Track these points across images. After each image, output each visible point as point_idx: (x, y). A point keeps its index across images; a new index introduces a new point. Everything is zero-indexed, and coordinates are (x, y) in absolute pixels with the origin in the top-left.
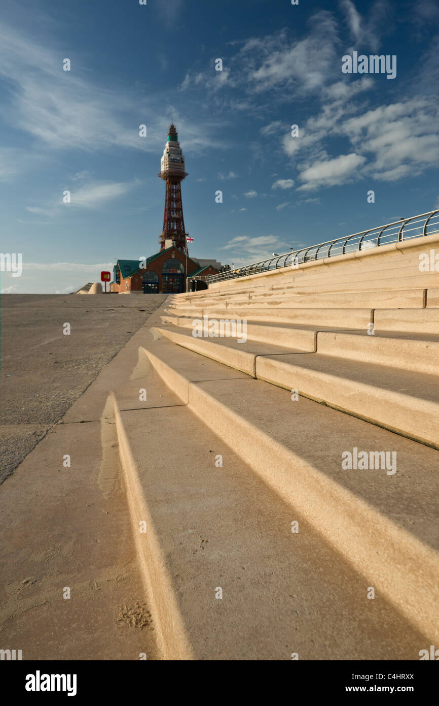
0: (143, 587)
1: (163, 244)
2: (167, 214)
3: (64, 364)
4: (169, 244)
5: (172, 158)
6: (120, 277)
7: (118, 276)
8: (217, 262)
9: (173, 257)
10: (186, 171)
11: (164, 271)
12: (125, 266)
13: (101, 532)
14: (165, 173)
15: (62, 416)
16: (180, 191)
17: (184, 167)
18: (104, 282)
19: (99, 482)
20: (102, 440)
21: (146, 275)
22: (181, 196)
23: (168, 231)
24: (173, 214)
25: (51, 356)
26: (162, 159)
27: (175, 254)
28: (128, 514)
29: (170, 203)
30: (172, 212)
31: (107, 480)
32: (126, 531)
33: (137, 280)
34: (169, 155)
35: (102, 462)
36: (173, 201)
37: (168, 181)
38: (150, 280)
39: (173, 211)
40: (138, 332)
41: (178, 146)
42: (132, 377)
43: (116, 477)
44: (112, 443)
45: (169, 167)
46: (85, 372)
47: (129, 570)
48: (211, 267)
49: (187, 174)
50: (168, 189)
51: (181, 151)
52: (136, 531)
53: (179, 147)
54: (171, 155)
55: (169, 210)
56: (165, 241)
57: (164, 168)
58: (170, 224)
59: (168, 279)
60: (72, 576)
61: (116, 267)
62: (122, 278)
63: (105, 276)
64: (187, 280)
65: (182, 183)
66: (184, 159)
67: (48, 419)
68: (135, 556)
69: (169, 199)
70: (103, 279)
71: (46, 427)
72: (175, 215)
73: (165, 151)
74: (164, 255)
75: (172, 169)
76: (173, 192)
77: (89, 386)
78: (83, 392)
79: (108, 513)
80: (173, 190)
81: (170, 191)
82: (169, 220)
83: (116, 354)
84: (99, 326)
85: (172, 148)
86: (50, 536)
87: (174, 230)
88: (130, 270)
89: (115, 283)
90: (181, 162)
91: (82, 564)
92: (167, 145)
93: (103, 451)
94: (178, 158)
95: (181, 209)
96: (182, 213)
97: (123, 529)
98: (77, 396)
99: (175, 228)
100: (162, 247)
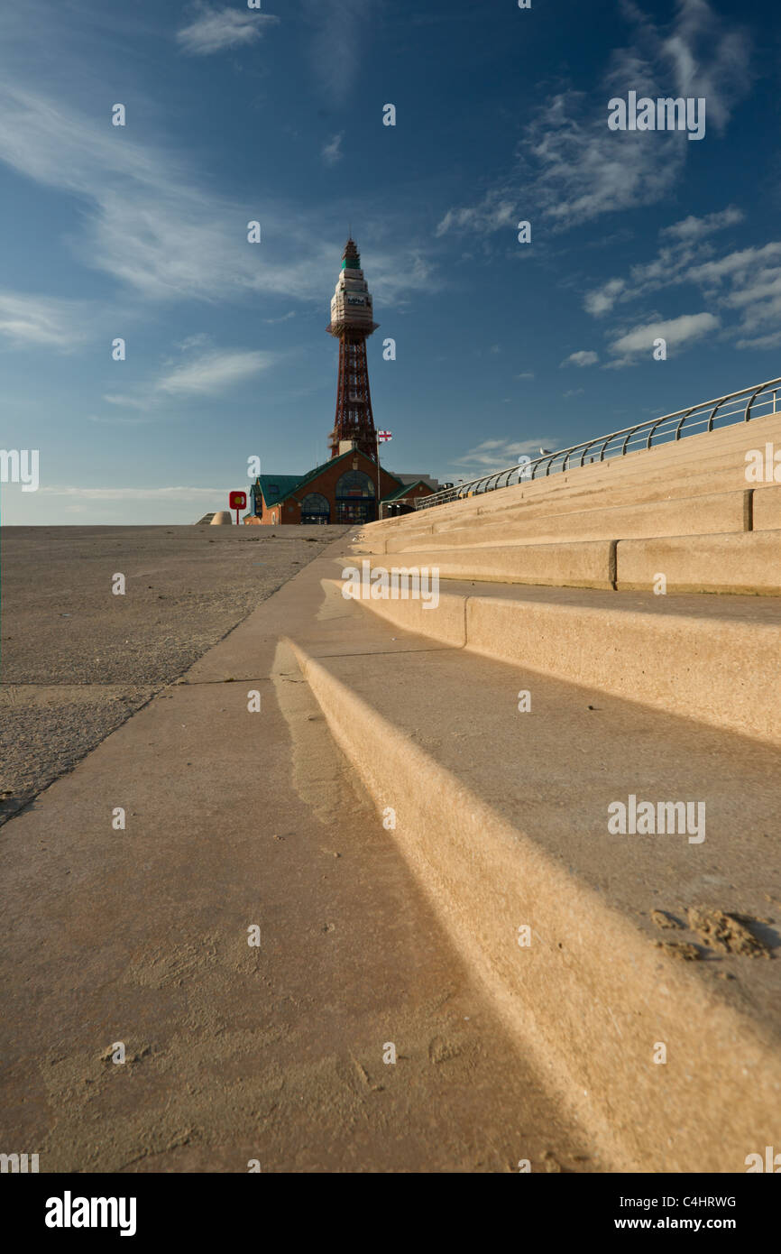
0: (539, 1084)
1: (335, 448)
2: (341, 396)
3: (177, 600)
4: (346, 446)
5: (351, 298)
6: (261, 506)
7: (259, 504)
8: (431, 478)
9: (355, 467)
10: (375, 320)
11: (339, 493)
12: (270, 486)
13: (335, 903)
14: (338, 325)
15: (182, 672)
16: (365, 355)
17: (371, 313)
18: (236, 511)
19: (295, 787)
20: (282, 709)
21: (308, 500)
22: (366, 364)
23: (344, 426)
24: (353, 396)
25: (151, 590)
26: (334, 301)
27: (359, 462)
28: (399, 859)
29: (348, 376)
30: (350, 393)
31: (315, 784)
32: (408, 903)
33: (291, 509)
34: (345, 294)
35: (293, 747)
36: (352, 373)
37: (343, 338)
38: (315, 509)
39: (353, 391)
40: (312, 563)
41: (360, 277)
42: (321, 616)
43: (338, 776)
44: (308, 714)
45: (345, 314)
46: (221, 610)
47: (461, 1021)
48: (422, 484)
49: (378, 326)
50: (343, 352)
51: (366, 286)
52: (441, 901)
53: (362, 279)
54: (348, 293)
55: (345, 389)
56: (338, 443)
57: (335, 317)
58: (347, 414)
59: (347, 507)
60: (268, 1038)
61: (255, 488)
62: (264, 506)
63: (237, 500)
64: (380, 507)
65: (368, 341)
66: (371, 299)
67: (152, 675)
68: (464, 976)
69: (346, 370)
70: (233, 505)
71: (148, 690)
72: (356, 398)
73: (338, 287)
74: (337, 466)
75: (351, 317)
76: (352, 358)
77: (233, 628)
78: (224, 638)
79: (339, 856)
80: (353, 353)
81: (346, 356)
82: (345, 406)
83: (279, 588)
84: (236, 557)
85: (350, 280)
86: (182, 913)
87: (354, 425)
88: (278, 493)
89: (253, 515)
90: (365, 305)
91: (294, 997)
92: (342, 276)
93: (291, 728)
94: (361, 299)
95: (368, 388)
96: (368, 394)
97: (397, 895)
98: (212, 643)
99: (357, 420)
100: (334, 454)
